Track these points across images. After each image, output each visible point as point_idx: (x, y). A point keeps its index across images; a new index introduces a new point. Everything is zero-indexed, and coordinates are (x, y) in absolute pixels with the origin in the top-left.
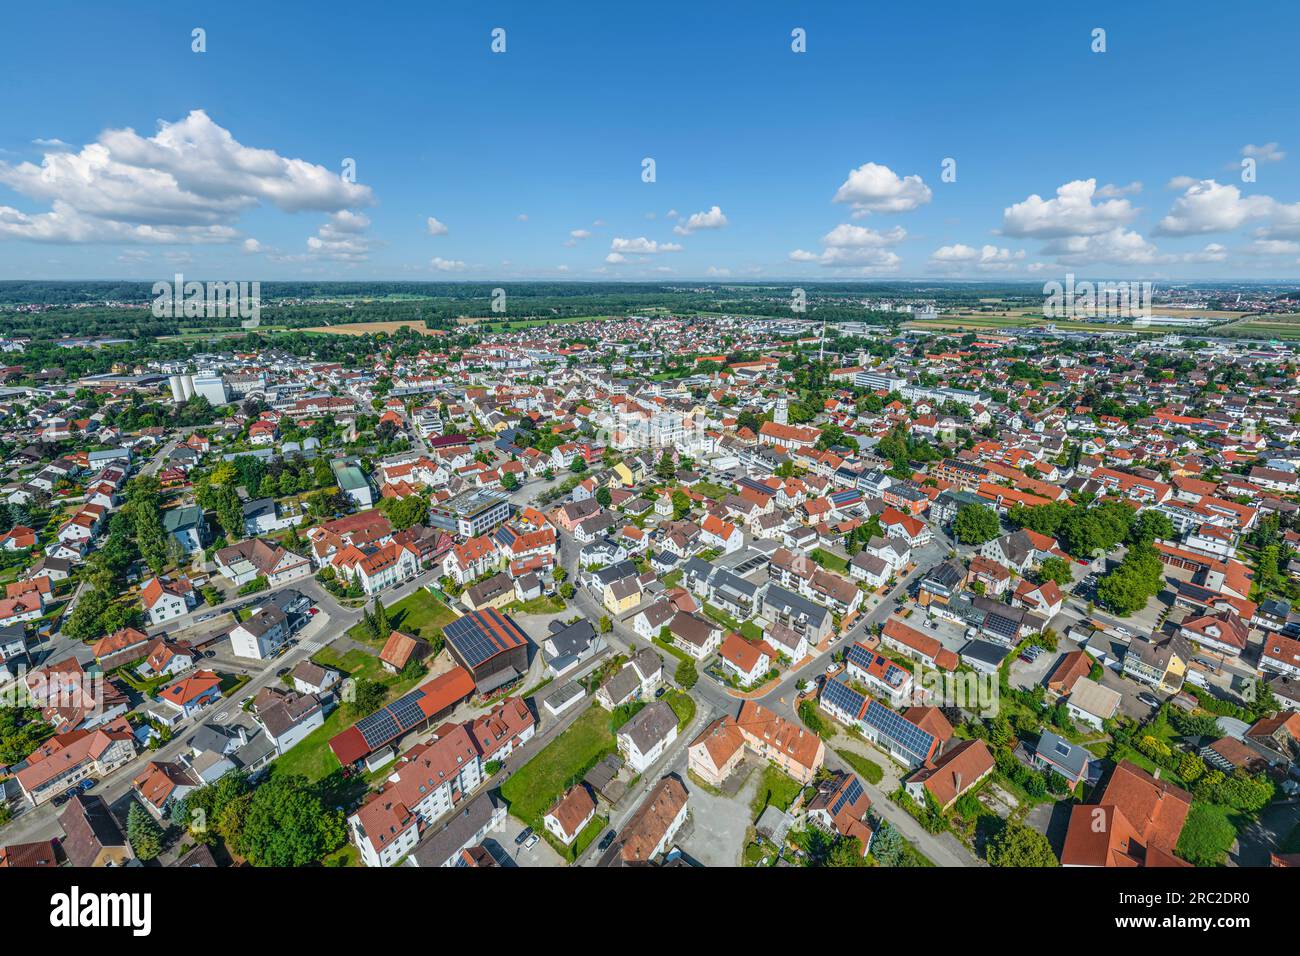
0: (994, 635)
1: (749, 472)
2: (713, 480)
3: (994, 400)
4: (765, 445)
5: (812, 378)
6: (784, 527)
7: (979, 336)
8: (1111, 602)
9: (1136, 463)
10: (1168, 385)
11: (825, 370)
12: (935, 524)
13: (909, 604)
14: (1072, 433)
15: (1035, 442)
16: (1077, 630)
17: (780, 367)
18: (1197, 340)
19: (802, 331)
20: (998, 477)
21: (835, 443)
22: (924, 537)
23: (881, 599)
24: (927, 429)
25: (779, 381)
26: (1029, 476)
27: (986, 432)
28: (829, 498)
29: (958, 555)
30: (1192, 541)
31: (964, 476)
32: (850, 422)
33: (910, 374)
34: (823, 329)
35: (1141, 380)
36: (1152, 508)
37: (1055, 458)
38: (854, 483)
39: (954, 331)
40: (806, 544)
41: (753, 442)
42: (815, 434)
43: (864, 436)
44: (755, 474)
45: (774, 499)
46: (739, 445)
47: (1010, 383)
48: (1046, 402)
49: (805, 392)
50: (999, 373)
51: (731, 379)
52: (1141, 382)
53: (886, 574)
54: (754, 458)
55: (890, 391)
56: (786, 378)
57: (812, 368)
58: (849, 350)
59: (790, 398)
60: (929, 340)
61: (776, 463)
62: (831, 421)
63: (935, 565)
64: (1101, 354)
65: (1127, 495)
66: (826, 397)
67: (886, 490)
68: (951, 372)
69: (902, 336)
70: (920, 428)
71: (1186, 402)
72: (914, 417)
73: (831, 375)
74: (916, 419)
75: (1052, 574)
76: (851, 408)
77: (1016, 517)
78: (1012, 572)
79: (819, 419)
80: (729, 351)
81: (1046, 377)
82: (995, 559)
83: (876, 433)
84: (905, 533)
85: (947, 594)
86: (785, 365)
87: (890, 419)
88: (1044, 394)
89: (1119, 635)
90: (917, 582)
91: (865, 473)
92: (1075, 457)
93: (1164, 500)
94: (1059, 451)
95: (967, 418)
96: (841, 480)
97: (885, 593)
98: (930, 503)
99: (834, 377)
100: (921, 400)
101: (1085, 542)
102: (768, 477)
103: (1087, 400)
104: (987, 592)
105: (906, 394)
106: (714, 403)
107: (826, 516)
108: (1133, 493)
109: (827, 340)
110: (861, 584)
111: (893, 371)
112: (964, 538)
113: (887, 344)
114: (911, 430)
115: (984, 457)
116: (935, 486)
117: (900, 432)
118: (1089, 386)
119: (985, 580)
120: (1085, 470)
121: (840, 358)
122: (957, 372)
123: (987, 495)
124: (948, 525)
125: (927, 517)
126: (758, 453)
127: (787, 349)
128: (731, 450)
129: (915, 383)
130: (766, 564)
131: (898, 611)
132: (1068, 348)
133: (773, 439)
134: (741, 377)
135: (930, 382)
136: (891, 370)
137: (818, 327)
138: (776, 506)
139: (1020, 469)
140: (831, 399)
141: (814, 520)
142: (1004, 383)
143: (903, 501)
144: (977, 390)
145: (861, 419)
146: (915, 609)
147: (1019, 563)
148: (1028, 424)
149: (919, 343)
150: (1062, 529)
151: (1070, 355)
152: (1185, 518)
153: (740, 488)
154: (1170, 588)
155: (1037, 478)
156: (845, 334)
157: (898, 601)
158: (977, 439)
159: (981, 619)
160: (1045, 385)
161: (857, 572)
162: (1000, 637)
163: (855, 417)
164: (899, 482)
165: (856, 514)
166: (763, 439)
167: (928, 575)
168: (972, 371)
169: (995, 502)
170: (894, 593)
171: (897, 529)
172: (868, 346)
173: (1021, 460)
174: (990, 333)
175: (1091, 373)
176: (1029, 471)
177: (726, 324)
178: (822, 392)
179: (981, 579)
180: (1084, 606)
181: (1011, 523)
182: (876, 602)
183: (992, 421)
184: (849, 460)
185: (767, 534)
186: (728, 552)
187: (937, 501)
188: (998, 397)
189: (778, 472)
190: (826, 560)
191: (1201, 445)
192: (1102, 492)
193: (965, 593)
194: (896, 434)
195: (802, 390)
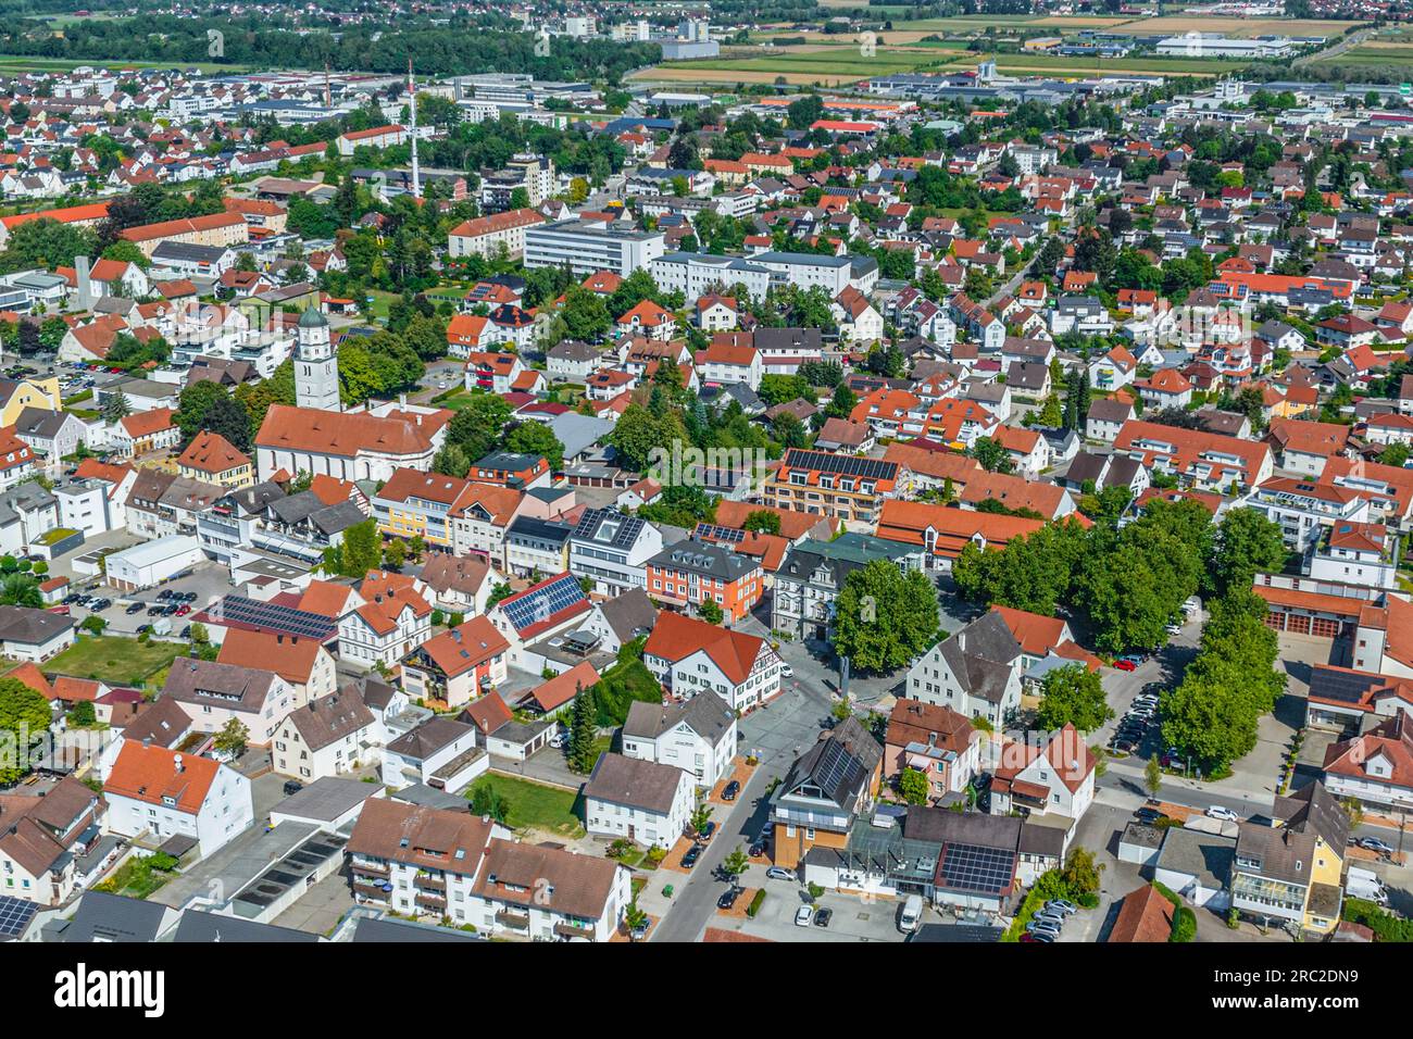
0: (961, 900)
1: (240, 577)
2: (120, 623)
3: (885, 273)
4: (280, 482)
5: (399, 252)
6: (378, 731)
7: (830, 102)
8: (1191, 750)
9: (1198, 399)
10: (1238, 203)
11: (432, 226)
12: (787, 637)
13: (753, 875)
14: (1067, 342)
15: (990, 375)
16: (1135, 838)
17: (292, 227)
18: (1275, 90)
19: (346, 108)
20: (922, 481)
21: (493, 447)
22: (766, 679)
23: (681, 880)
24: (735, 373)
25: (295, 274)
26: (987, 466)
27: (879, 364)
28: (498, 617)
29: (854, 709)
30: (1323, 568)
31: (841, 492)
32: (527, 377)
33: (672, 220)
34: (410, 100)
35: (1185, 194)
36: (1241, 503)
37: (1037, 409)
38: (562, 557)
39: (763, 90)
40: (451, 769)
41: (240, 479)
42: (430, 425)
43: (571, 414)
44: (262, 582)
45: (333, 648)
46: (194, 494)
47: (915, 226)
48: (1001, 267)
49: (380, 300)
50: (888, 200)
51: (134, 277)
52: (1185, 201)
53: (683, 806)
54: (250, 530)
55: (625, 275)
56: (318, 260)
57: (393, 221)
58: (493, 161)
59: (338, 321)
60: (708, 118)
61: (322, 535)
62: (471, 381)
63: (804, 748)
64: (1099, 134)
65: (1190, 480)
66: (447, 310)
67: (650, 564)
68: (774, 205)
69: (634, 111)
70: (718, 373)
71: (1276, 241)
72: (698, 343)
73: (453, 240)
74: (702, 347)
75: (1066, 708)
76: (523, 337)
77: (973, 579)
78: (983, 724)
79: (436, 379)
80: (115, 186)
81: (992, 202)
82: (941, 700)
83: (602, 403)
84: (716, 677)
85: (841, 822)
86: (307, 221)
87: (636, 356)
88: (993, 249)
89: (1217, 824)
90: (764, 806)
91: (587, 523)
92: (1078, 403)
93: (1258, 482)
94: (1043, 393)
95: (829, 333)
96: (524, 556)
97: (688, 861)
98: (769, 581)
99: (464, 245)
100: (709, 291)
101: (1124, 614)
102: (303, 582)
103: (1087, 255)
104: (934, 791)
105: (668, 278)
106: (88, 366)
107: (498, 673)
108: (1201, 475)
109: (427, 132)
110: (620, 849)
111: (626, 216)
112: (862, 659)
113: (599, 137)
114: (694, 382)
115: (881, 432)
116: (774, 531)
117: (666, 391)
118: (1084, 219)
119: (923, 762)
120: (1103, 431)
121: (472, 185)
122: (788, 205)
123: (901, 535)
124: (820, 633)
125: (767, 621)
126: (260, 511)
127: (307, 168)
128: (170, 515)
129: (687, 245)
130: (337, 859)
131: (727, 901)
132: (1029, 122)
133: (303, 461)
134: (170, 270)
135: (723, 239)
136: (618, 212)
137: (394, 92)
138: (344, 672)
139: (965, 452)
140: (463, 313)
141: (462, 690)
142: (903, 227)
143: (700, 589)
144: (842, 250)
145: (557, 366)
146: (771, 886)
147: (994, 698)
148: (969, 329)
149: (684, 129)
150: (1073, 589)
151: (1035, 140)
152: (1303, 516)
153: (217, 634)
154: (1296, 688)
155: (1007, 467)
156: (479, 111)
157: (724, 874)
158: (859, 385)
159: (928, 866)
160: (994, 223)
161: (606, 818)
162: (975, 902)
163: (538, 358)
164: (682, 534)
165: (579, 647)
166: (271, 463)
167: (789, 783)
168: (825, 200)
169: (919, 547)
170: (713, 852)
171: (695, 671)
172: (547, 144)
173: (964, 427)
174: (855, 91)
175: (1086, 185)
176: (989, 453)
177: (92, 96)
178: (434, 295)
179: (916, 760)
180: (1139, 774)
181: (964, 598)
182: (666, 893)
183: (888, 334)
184: (538, 493)
185: (325, 763)
186: (206, 849)
187: (785, 572)
188: (894, 266)
189: (332, 560)
190: (514, 803)
191: (1312, 341)
192: (1141, 481)
193: (883, 808)
194: (656, 397)
195: (373, 296)
